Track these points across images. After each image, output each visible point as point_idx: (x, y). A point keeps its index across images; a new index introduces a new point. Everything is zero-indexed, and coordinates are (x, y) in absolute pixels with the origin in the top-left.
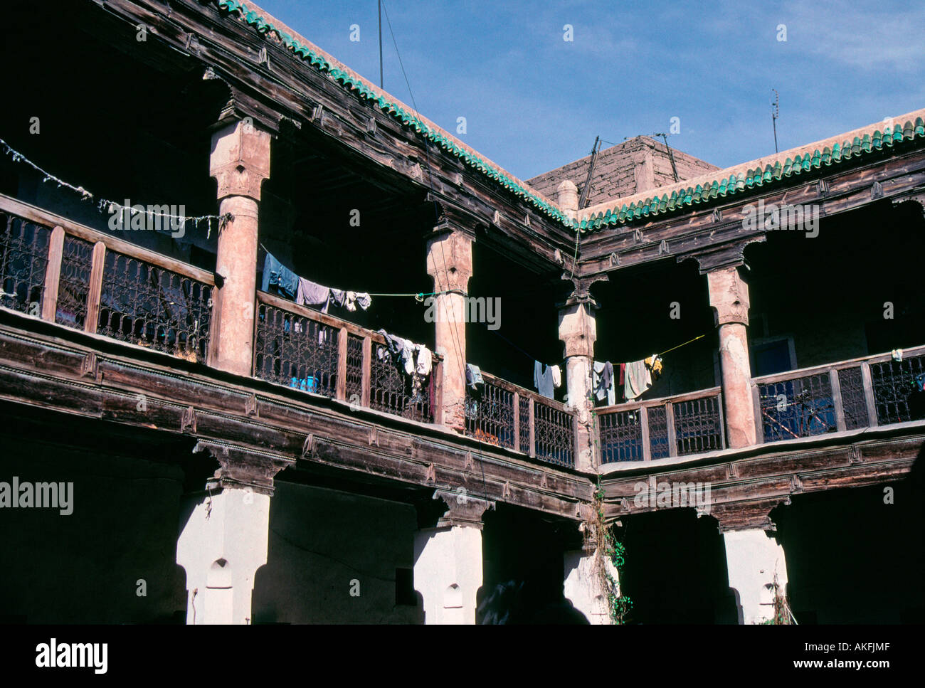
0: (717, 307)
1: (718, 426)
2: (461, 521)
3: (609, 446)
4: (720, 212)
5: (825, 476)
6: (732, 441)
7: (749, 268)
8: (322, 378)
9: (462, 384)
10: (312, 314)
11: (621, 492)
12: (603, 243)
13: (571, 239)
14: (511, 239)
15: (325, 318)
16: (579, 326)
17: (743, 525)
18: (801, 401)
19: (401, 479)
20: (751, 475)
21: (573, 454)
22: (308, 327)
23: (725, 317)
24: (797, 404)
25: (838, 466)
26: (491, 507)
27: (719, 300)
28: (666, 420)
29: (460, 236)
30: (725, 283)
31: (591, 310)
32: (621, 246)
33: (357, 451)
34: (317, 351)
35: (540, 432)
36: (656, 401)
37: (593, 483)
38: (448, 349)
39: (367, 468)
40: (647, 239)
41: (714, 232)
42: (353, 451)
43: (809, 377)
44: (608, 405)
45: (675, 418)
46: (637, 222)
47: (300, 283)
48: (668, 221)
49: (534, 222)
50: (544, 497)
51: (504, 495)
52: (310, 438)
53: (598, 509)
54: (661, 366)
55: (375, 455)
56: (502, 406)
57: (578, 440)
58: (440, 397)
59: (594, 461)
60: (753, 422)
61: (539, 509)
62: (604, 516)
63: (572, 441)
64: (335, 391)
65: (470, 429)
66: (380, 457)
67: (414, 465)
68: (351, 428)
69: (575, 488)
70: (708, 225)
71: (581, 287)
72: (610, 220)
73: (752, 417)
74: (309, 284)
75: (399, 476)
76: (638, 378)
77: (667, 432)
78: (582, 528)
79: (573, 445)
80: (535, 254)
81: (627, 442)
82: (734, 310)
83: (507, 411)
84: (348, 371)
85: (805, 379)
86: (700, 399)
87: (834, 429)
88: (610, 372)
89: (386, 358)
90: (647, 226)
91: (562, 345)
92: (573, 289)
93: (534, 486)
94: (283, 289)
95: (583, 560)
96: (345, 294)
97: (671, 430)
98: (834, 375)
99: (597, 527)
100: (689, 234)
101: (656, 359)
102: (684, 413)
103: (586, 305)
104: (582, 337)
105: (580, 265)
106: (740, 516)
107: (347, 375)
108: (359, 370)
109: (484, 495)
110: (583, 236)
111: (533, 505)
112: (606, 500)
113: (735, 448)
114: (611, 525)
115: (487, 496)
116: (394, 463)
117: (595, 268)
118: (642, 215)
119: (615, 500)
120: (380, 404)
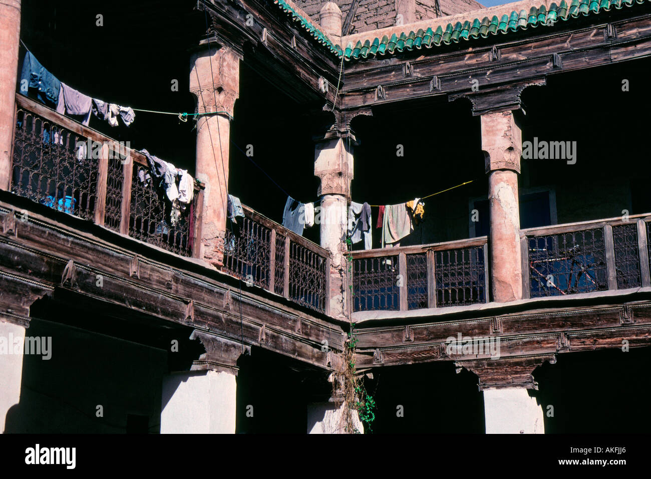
0: (489, 152)
1: (482, 277)
2: (217, 365)
3: (363, 292)
4: (499, 51)
5: (594, 336)
6: (497, 293)
7: (525, 113)
8: (81, 198)
9: (223, 215)
10: (73, 125)
11: (375, 343)
12: (369, 74)
13: (334, 67)
14: (277, 60)
15: (86, 131)
16: (338, 163)
17: (504, 382)
18: (571, 257)
19: (160, 316)
20: (516, 331)
21: (324, 299)
22: (68, 140)
23: (497, 163)
24: (568, 259)
25: (608, 326)
26: (246, 351)
27: (493, 145)
28: (426, 268)
29: (229, 52)
30: (499, 127)
31: (350, 147)
32: (388, 79)
33: (117, 282)
34: (77, 168)
35: (294, 275)
36: (417, 248)
37: (345, 331)
38: (210, 177)
39: (127, 302)
40: (417, 74)
41: (491, 71)
42: (113, 282)
43: (582, 231)
44: (364, 248)
45: (437, 267)
46: (407, 54)
47: (61, 89)
48: (441, 56)
49: (300, 45)
50: (298, 344)
51: (259, 340)
52: (70, 265)
53: (349, 359)
54: (423, 211)
55: (136, 288)
56: (259, 243)
57: (330, 285)
58: (200, 229)
59: (345, 308)
60: (520, 275)
61: (292, 356)
62: (355, 367)
63: (324, 285)
64: (94, 215)
65: (227, 266)
66: (140, 290)
67: (174, 301)
68: (113, 256)
69: (328, 336)
70: (485, 63)
71: (343, 120)
72: (378, 50)
73: (519, 271)
74: (71, 91)
75: (158, 313)
76: (397, 222)
77: (426, 281)
78: (331, 379)
79: (324, 289)
80: (300, 80)
81: (383, 290)
82: (508, 156)
83: (264, 249)
84: (108, 193)
85: (578, 234)
86: (464, 248)
87: (604, 288)
88: (368, 214)
89: (147, 180)
90: (419, 59)
91: (317, 181)
92: (333, 122)
93: (289, 331)
94: (43, 95)
95: (328, 413)
96: (108, 106)
97: (431, 279)
98: (608, 231)
99: (346, 378)
100: (463, 71)
101: (418, 203)
102: (446, 262)
103: (345, 141)
104: (340, 174)
105: (342, 96)
106: (502, 374)
107: (106, 197)
108: (119, 193)
109: (240, 338)
110: (347, 65)
111: (287, 352)
112: (358, 350)
113: (499, 301)
114: (361, 377)
115: (244, 339)
116: (154, 297)
117: (359, 101)
118: (414, 47)
119: (368, 351)
120: (138, 232)
